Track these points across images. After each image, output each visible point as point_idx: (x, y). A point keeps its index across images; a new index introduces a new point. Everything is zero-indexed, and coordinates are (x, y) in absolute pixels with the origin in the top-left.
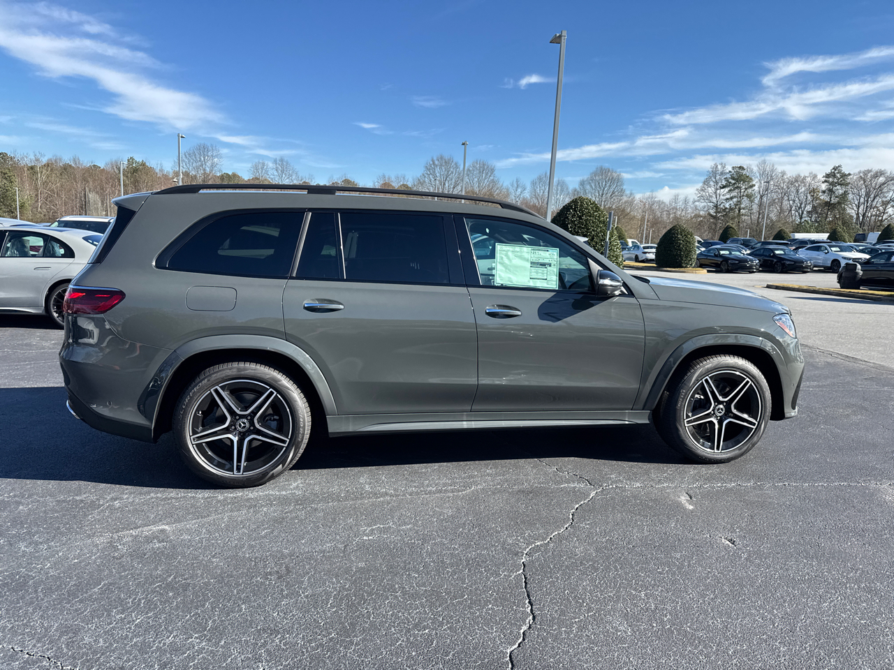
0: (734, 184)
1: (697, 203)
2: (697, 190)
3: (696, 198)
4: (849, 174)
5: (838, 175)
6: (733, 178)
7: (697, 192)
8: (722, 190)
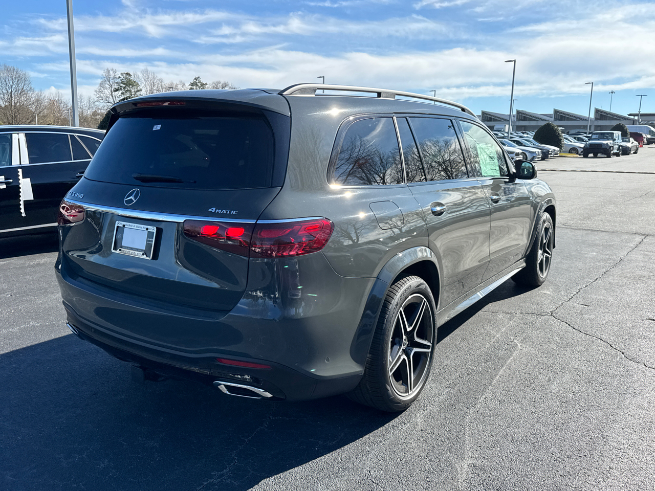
0: (125, 88)
1: (97, 103)
2: (95, 91)
3: (96, 99)
4: (206, 84)
5: (199, 84)
6: (123, 83)
7: (95, 93)
8: (117, 93)
